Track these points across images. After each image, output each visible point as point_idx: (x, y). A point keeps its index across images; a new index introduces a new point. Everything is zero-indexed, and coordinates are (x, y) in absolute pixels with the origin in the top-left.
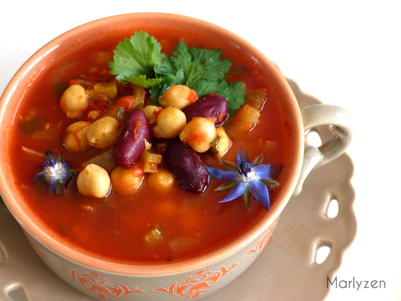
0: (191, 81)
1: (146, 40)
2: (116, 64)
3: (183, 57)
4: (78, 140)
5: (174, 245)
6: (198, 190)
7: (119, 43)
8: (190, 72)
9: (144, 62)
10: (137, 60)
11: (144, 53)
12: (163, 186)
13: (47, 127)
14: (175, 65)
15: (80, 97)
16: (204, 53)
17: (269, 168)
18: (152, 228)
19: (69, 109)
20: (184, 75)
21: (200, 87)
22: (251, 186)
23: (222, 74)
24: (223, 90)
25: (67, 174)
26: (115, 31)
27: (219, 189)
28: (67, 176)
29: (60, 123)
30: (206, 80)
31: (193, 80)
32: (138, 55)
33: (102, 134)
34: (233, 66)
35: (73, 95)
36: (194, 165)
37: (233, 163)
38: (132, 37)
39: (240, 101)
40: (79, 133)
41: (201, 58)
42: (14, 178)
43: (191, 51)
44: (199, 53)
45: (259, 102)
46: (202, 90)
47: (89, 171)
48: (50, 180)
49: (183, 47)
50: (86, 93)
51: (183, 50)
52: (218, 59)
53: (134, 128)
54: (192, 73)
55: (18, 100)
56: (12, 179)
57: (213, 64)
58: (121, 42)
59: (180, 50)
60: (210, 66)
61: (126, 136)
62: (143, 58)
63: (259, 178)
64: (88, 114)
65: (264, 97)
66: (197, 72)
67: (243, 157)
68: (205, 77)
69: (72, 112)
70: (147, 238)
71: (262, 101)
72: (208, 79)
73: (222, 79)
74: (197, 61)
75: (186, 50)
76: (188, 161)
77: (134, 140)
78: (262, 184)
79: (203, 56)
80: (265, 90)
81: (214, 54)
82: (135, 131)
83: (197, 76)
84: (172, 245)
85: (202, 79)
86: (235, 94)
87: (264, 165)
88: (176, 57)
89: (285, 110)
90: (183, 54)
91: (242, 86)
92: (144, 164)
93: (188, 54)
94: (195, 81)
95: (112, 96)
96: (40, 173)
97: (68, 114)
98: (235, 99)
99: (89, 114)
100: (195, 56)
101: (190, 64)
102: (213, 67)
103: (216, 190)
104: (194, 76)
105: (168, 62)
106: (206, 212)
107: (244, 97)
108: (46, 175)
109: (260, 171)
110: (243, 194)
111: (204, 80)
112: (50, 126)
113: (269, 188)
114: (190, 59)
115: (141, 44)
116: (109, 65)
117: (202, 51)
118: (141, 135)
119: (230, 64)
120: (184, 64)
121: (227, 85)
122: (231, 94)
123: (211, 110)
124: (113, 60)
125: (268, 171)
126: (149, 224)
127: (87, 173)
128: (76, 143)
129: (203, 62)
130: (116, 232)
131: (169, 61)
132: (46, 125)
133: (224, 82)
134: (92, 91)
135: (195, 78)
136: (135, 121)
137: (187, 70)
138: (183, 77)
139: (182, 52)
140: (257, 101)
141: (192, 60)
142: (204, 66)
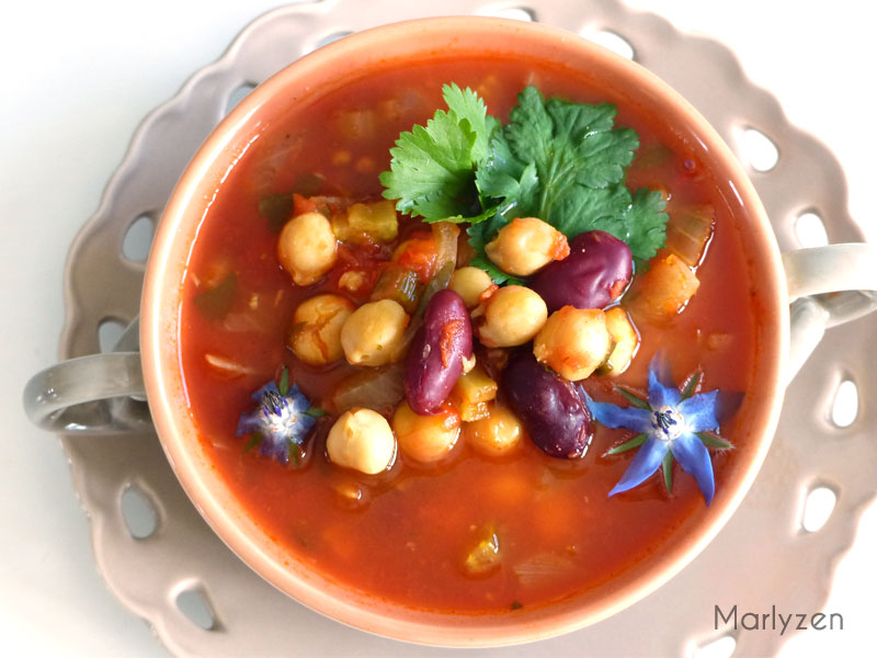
0: (552, 190)
1: (460, 125)
2: (395, 177)
3: (534, 125)
4: (323, 346)
5: (525, 571)
6: (570, 456)
7: (401, 135)
8: (549, 166)
9: (455, 164)
10: (440, 163)
11: (455, 150)
12: (499, 445)
13: (254, 303)
14: (517, 149)
15: (322, 246)
16: (579, 116)
17: (713, 400)
18: (481, 536)
19: (297, 269)
20: (537, 175)
21: (571, 207)
22: (678, 448)
23: (618, 168)
24: (621, 212)
25: (305, 422)
26: (383, 61)
27: (612, 451)
28: (305, 427)
29: (280, 294)
30: (584, 186)
31: (556, 188)
32: (441, 153)
33: (375, 347)
34: (642, 148)
35: (308, 242)
36: (563, 407)
37: (641, 393)
38: (430, 122)
39: (658, 237)
40: (324, 330)
41: (573, 128)
42: (196, 427)
43: (552, 110)
44: (568, 115)
45: (696, 241)
46: (576, 214)
47: (352, 428)
48: (272, 438)
49: (533, 97)
50: (333, 232)
51: (534, 108)
52: (609, 129)
53: (441, 339)
54: (553, 170)
55: (188, 244)
56: (194, 432)
57: (598, 144)
58: (407, 133)
59: (526, 107)
60: (593, 149)
61: (425, 355)
62: (453, 157)
63: (693, 428)
64: (339, 279)
65: (708, 230)
66: (565, 166)
67: (661, 374)
68: (581, 181)
69: (304, 274)
70: (471, 560)
71: (702, 242)
72: (590, 185)
73: (617, 181)
74: (564, 137)
75: (539, 106)
76: (552, 400)
77: (442, 363)
78: (699, 444)
79: (577, 122)
80: (711, 210)
81: (600, 118)
82: (444, 346)
83: (566, 176)
84: (521, 572)
85: (576, 183)
86: (646, 220)
87: (704, 396)
88: (520, 125)
89: (751, 262)
90: (534, 117)
91: (661, 201)
92: (462, 402)
93: (545, 115)
94: (560, 191)
95: (387, 236)
96: (251, 421)
97: (297, 278)
98: (645, 233)
99: (341, 280)
100: (560, 123)
101: (550, 143)
102: (599, 153)
103: (605, 455)
104: (560, 175)
105: (503, 141)
106: (587, 499)
107: (664, 228)
108: (263, 426)
109: (697, 410)
110: (661, 467)
111: (581, 188)
112: (259, 300)
113: (712, 454)
114: (548, 131)
115: (449, 133)
116: (382, 180)
117: (576, 110)
118: (455, 351)
119: (637, 144)
120: (536, 145)
121: (629, 196)
122: (638, 221)
123: (597, 281)
124: (389, 169)
125: (712, 409)
126: (473, 527)
127: (350, 433)
128: (319, 351)
129: (577, 139)
130: (409, 544)
131: (504, 137)
132: (249, 300)
133: (623, 190)
134: (345, 229)
135: (561, 182)
136: (444, 325)
137: (544, 159)
138: (535, 179)
139: (531, 112)
140: (693, 239)
141: (555, 133)
142: (579, 151)
